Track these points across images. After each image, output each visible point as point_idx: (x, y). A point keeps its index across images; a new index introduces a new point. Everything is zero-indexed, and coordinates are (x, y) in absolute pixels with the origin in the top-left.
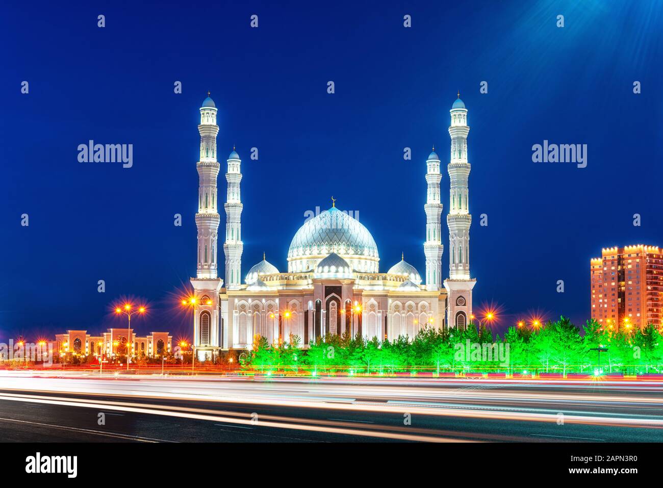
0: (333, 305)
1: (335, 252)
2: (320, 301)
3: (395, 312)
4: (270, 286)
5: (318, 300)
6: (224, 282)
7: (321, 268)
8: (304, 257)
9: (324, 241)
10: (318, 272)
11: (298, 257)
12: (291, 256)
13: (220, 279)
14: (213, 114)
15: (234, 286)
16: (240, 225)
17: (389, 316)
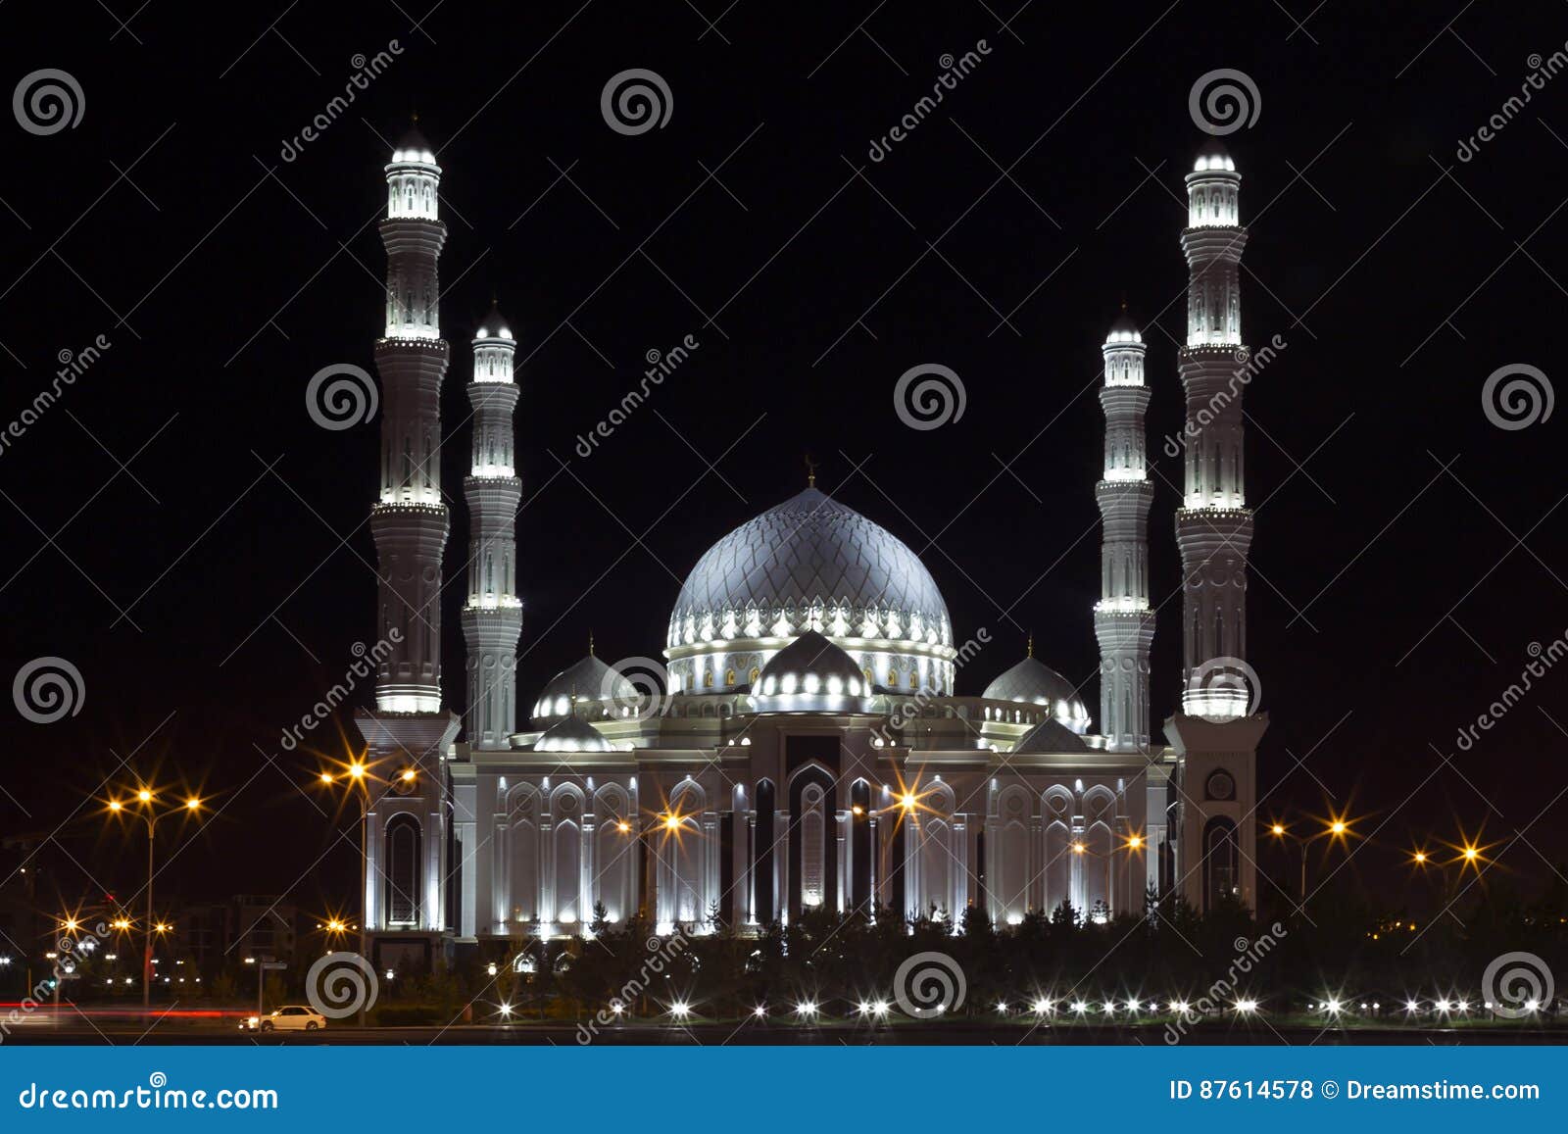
0: (813, 795)
1: (818, 628)
2: (768, 782)
3: (1009, 819)
4: (610, 737)
5: (765, 780)
6: (463, 722)
7: (771, 681)
8: (719, 644)
9: (782, 594)
10: (762, 692)
11: (699, 646)
12: (677, 642)
13: (452, 714)
14: (426, 183)
15: (498, 735)
16: (513, 546)
17: (991, 831)
